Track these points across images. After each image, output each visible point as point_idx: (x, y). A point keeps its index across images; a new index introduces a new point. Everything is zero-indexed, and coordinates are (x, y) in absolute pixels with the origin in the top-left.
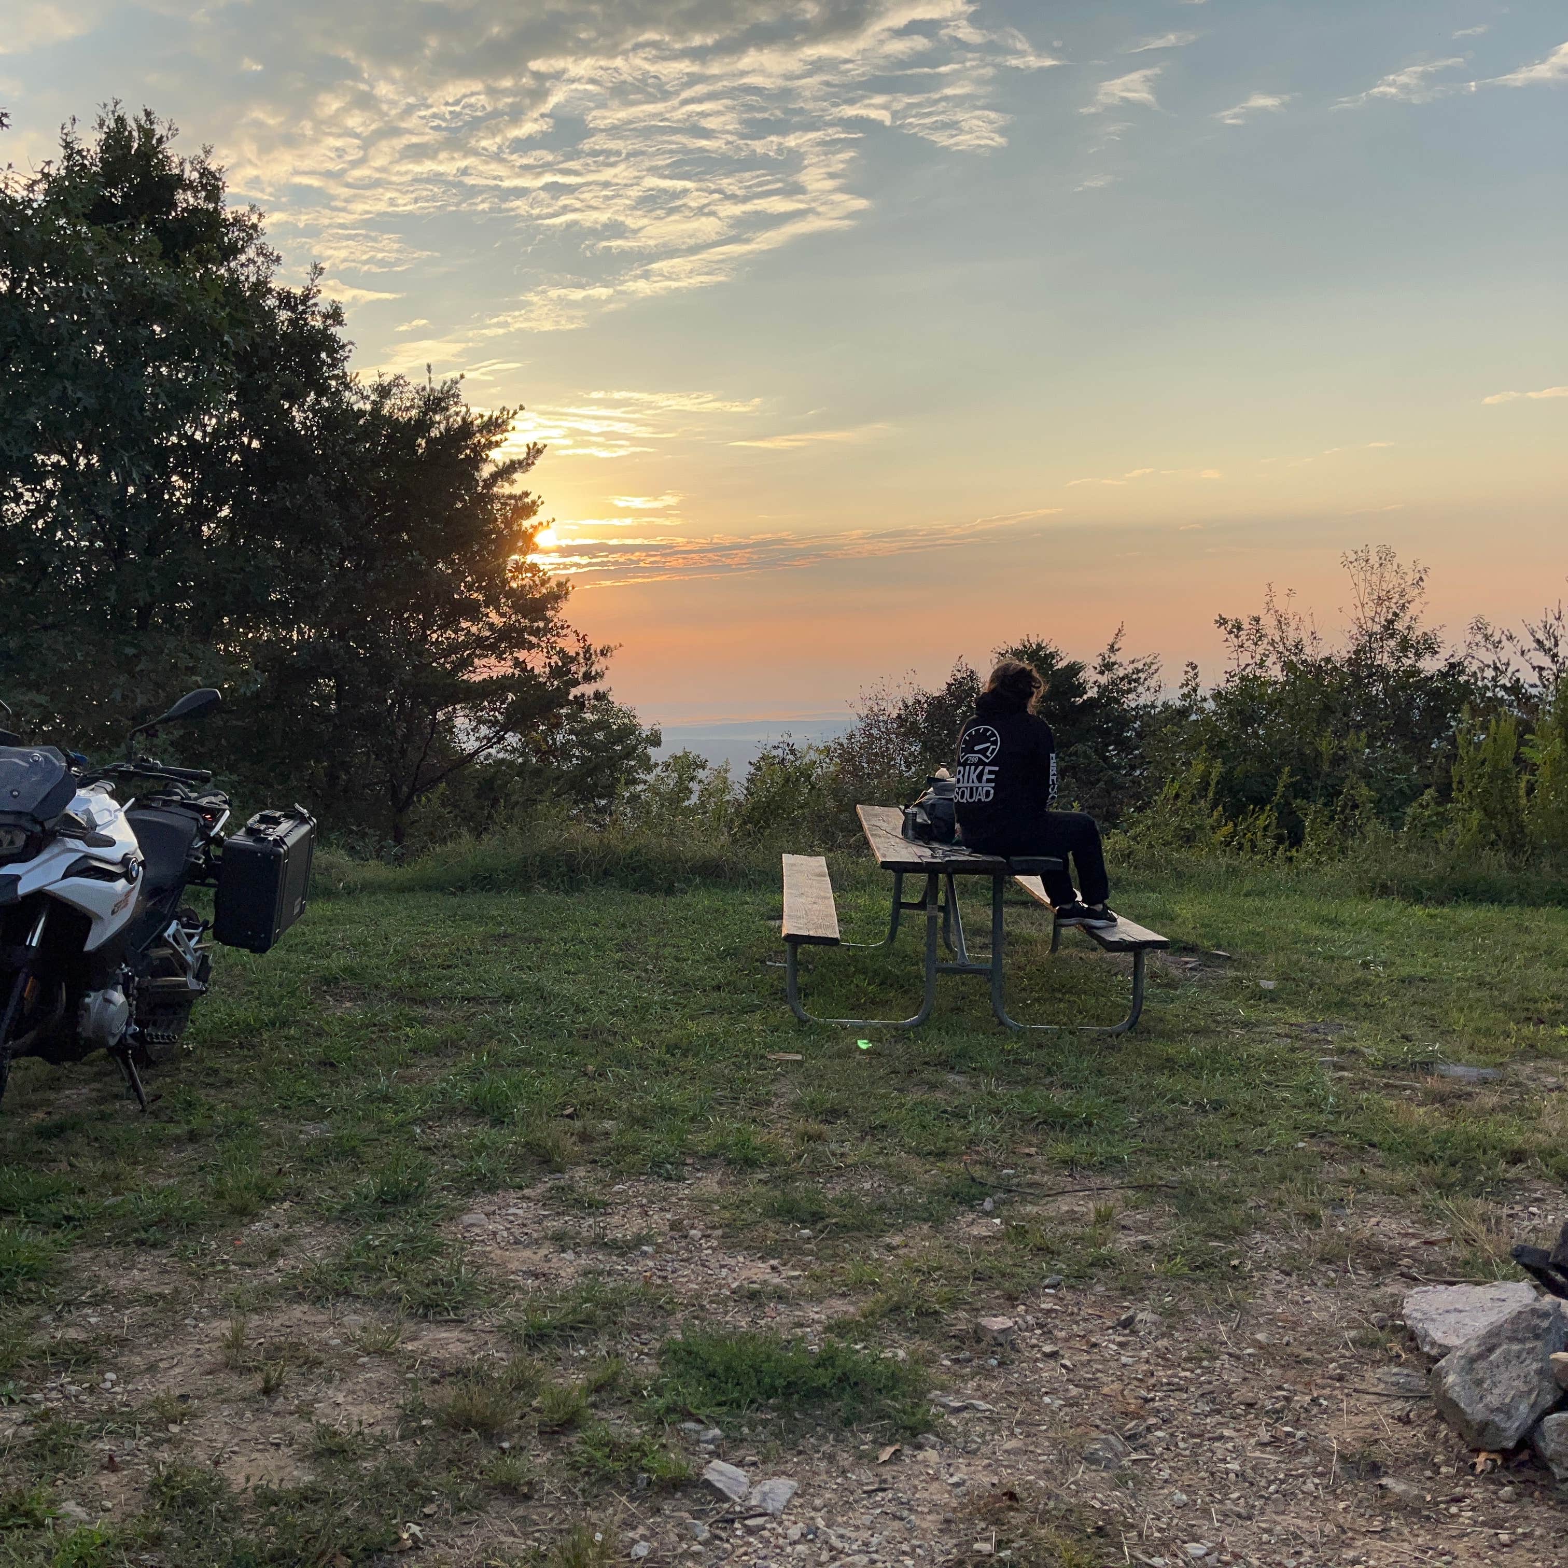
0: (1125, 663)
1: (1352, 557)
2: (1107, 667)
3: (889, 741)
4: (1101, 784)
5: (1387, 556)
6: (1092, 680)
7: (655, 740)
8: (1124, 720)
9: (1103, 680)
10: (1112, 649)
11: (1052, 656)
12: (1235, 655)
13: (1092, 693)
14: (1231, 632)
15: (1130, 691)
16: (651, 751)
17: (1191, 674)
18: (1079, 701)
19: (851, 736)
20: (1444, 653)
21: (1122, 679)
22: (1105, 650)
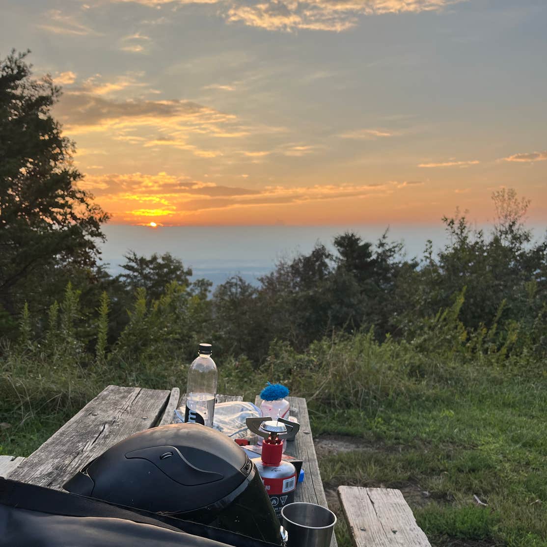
0: (389, 243)
1: (496, 194)
2: (382, 245)
3: (288, 276)
4: (377, 298)
5: (512, 194)
6: (374, 251)
7: (189, 273)
8: (387, 269)
9: (380, 251)
10: (384, 237)
11: (358, 239)
12: (450, 237)
13: (374, 257)
14: (449, 225)
15: (390, 256)
16: (188, 277)
17: (429, 246)
18: (369, 260)
19: (272, 274)
20: (533, 241)
21: (387, 251)
22: (381, 237)
